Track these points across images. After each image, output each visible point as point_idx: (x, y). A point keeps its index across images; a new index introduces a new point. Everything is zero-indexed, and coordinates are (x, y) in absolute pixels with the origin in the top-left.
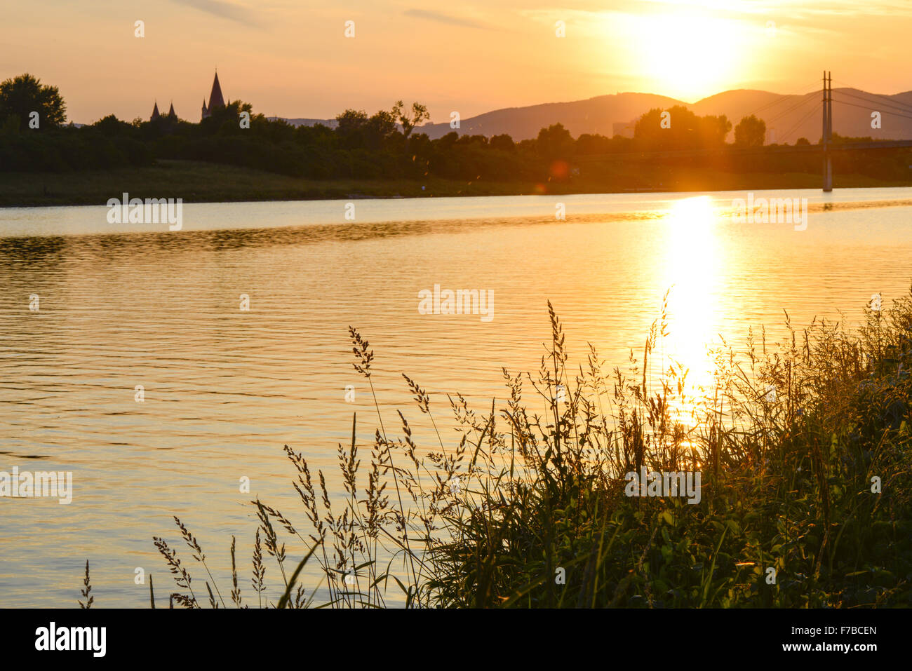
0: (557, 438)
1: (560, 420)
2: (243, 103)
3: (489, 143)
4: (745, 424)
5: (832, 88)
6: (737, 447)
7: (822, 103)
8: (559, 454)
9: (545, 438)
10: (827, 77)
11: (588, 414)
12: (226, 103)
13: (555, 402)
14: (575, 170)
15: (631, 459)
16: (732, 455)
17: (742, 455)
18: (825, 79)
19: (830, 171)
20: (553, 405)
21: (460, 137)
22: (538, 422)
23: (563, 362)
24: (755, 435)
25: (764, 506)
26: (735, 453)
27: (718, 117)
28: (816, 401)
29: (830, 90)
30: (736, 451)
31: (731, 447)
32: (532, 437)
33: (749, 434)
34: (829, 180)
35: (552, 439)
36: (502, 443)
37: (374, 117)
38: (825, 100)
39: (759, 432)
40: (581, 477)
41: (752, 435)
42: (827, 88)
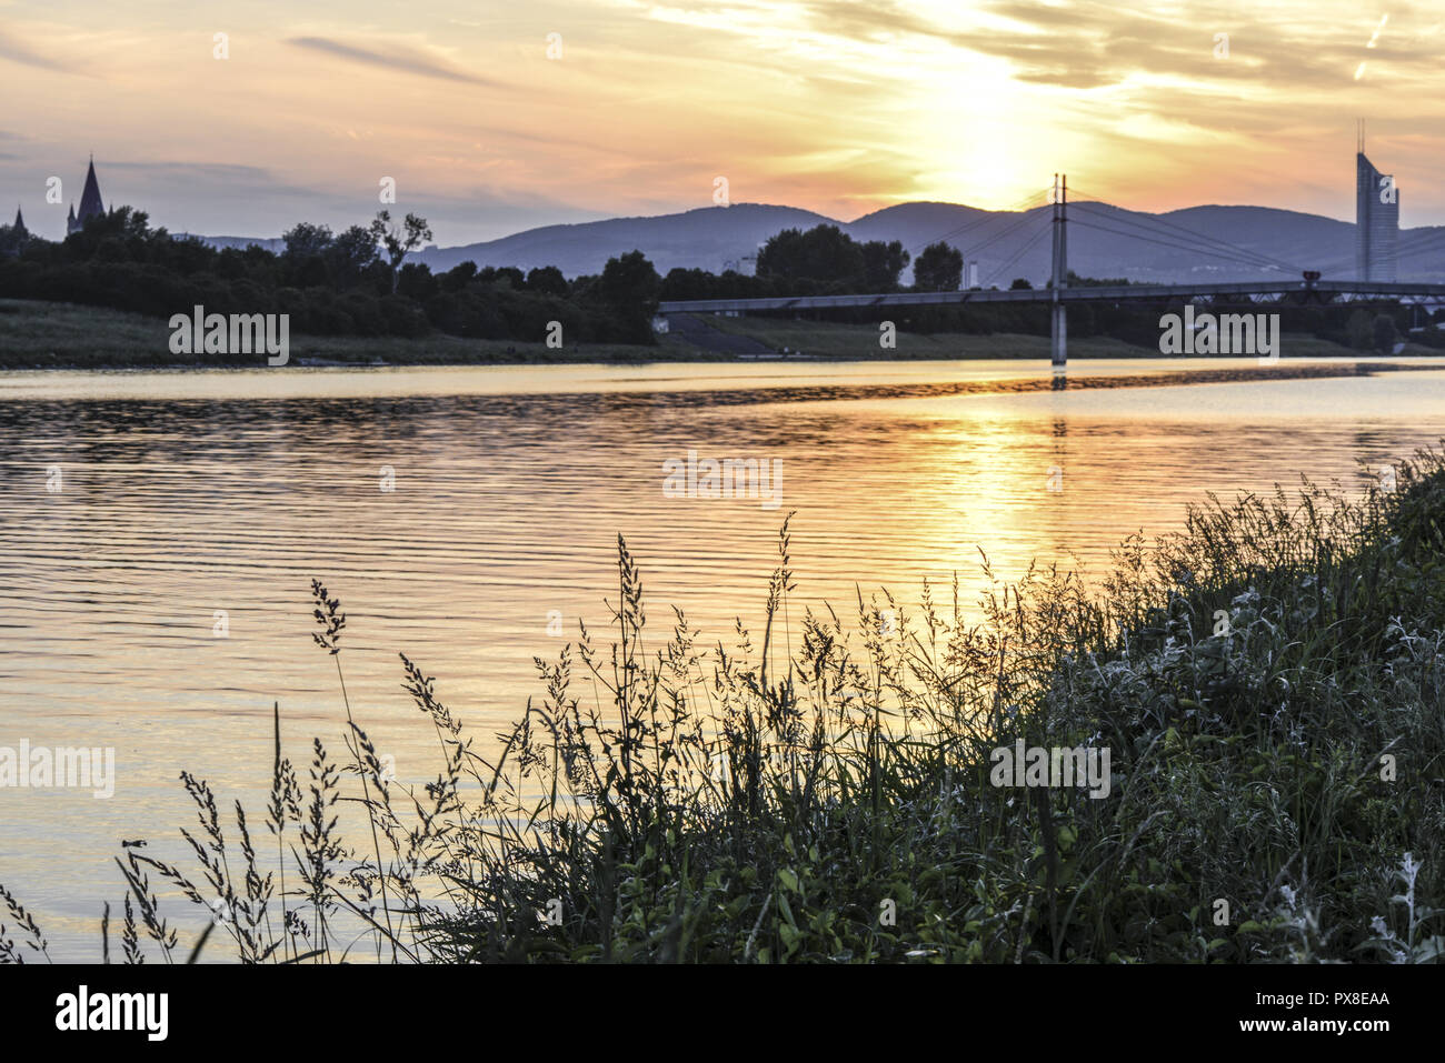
0: (625, 750)
1: (631, 721)
2: (134, 211)
3: (525, 279)
4: (924, 729)
5: (1067, 201)
6: (910, 767)
7: (1051, 226)
8: (629, 775)
9: (607, 750)
10: (1060, 184)
11: (676, 712)
12: (107, 210)
13: (622, 692)
14: (662, 325)
15: (742, 784)
16: (904, 778)
17: (920, 779)
18: (1056, 186)
19: (1063, 331)
20: (620, 697)
21: (479, 270)
22: (595, 722)
23: (636, 628)
24: (941, 746)
25: (952, 860)
26: (908, 776)
27: (887, 244)
28: (1038, 695)
29: (1064, 204)
30: (909, 772)
31: (901, 766)
32: (586, 748)
33: (930, 745)
34: (1062, 345)
35: (616, 751)
36: (541, 761)
37: (343, 236)
38: (1056, 219)
39: (946, 742)
40: (663, 810)
41: (934, 748)
42: (1060, 201)
